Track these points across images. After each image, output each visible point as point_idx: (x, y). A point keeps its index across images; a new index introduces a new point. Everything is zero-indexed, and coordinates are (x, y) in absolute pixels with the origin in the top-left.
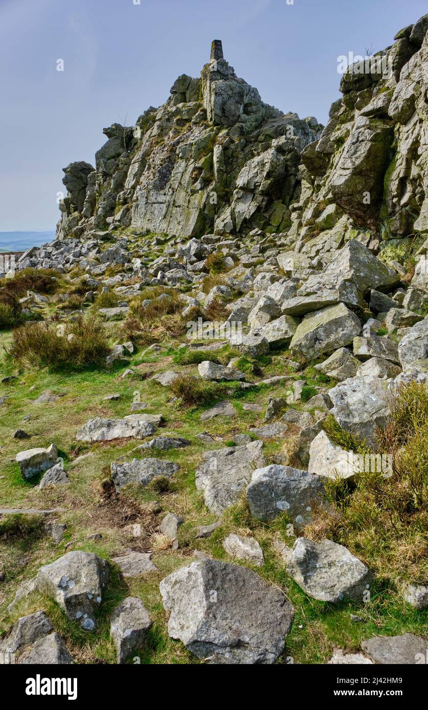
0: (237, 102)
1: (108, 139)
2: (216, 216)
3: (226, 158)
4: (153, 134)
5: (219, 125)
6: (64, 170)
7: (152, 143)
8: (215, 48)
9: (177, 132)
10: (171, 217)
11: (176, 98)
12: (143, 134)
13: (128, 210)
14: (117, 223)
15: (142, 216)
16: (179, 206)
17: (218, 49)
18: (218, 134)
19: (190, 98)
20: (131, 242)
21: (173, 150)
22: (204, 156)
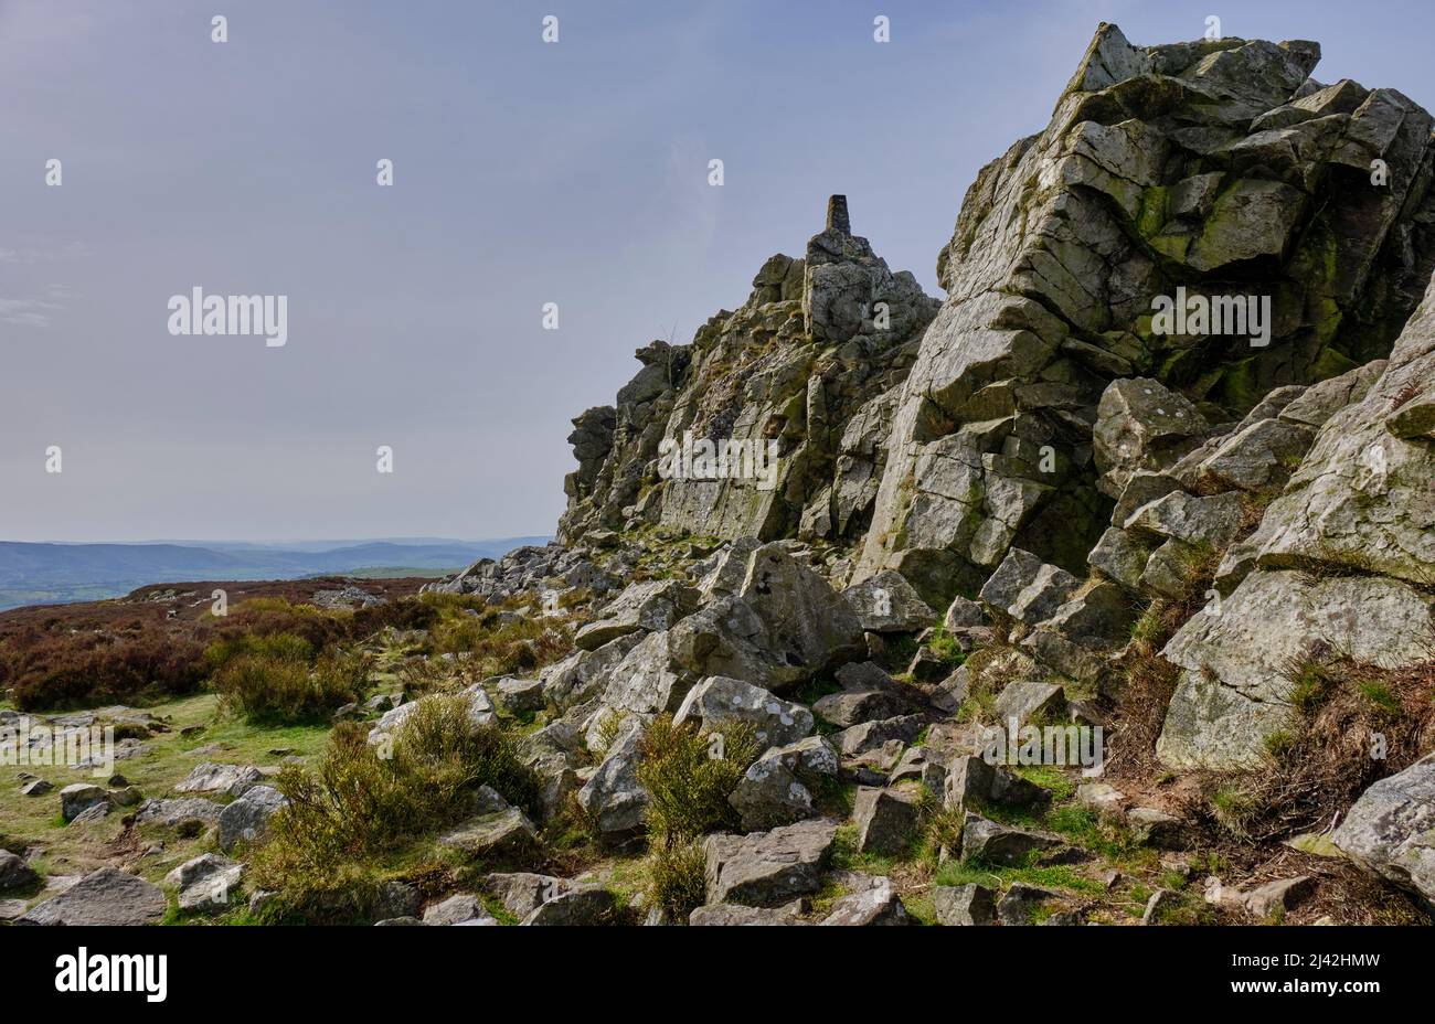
0: (858, 300)
1: (643, 366)
2: (805, 505)
3: (829, 400)
4: (716, 358)
5: (822, 340)
6: (575, 422)
7: (709, 375)
8: (834, 209)
9: (753, 354)
10: (726, 506)
11: (762, 294)
12: (703, 357)
13: (659, 493)
14: (640, 518)
15: (679, 505)
16: (742, 487)
17: (840, 210)
18: (817, 357)
19: (789, 293)
20: (650, 552)
21: (739, 387)
22: (791, 395)
